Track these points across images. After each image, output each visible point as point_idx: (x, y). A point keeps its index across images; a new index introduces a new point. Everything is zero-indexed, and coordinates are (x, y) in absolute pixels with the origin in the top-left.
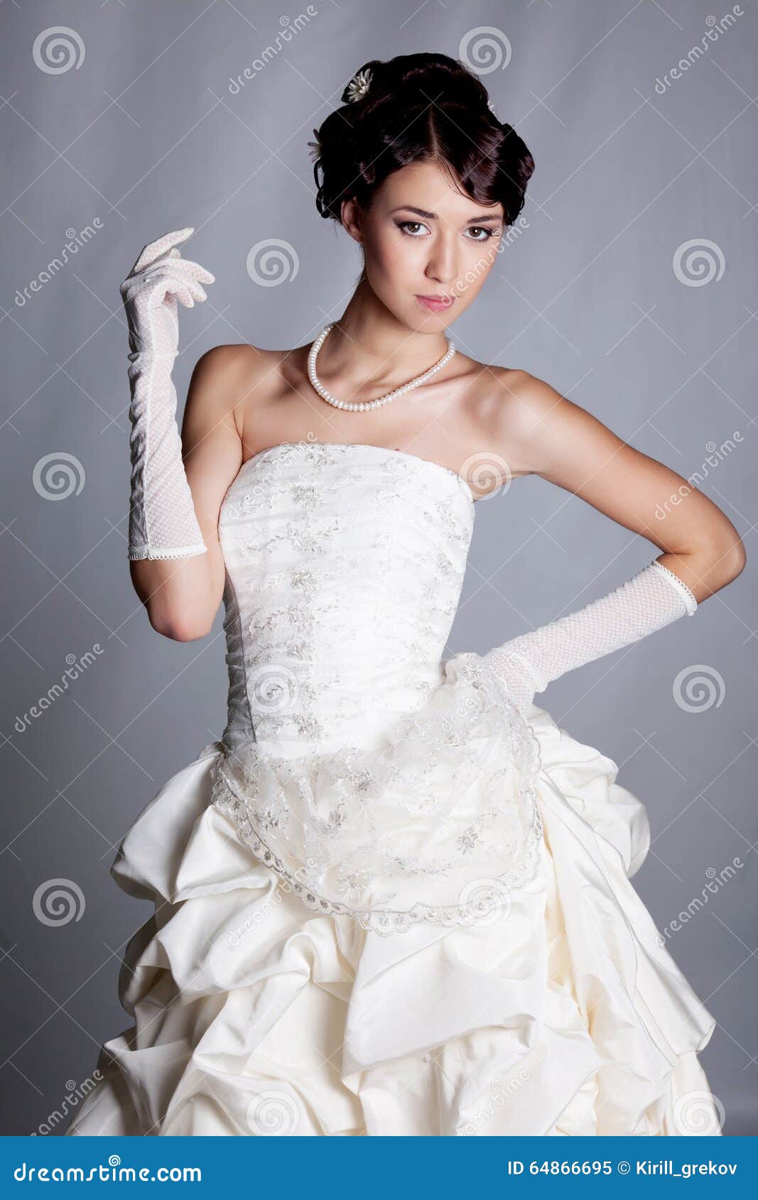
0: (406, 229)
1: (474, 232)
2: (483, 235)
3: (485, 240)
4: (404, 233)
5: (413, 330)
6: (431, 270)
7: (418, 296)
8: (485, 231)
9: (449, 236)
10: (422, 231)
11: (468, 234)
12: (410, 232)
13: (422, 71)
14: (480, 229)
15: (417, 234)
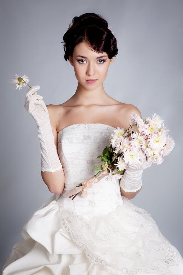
0: (80, 62)
1: (100, 61)
2: (102, 62)
3: (102, 63)
4: (79, 63)
5: (88, 90)
6: (87, 73)
7: (86, 80)
8: (103, 61)
9: (92, 63)
10: (85, 62)
11: (98, 62)
12: (81, 63)
13: (86, 18)
14: (102, 60)
15: (84, 63)
